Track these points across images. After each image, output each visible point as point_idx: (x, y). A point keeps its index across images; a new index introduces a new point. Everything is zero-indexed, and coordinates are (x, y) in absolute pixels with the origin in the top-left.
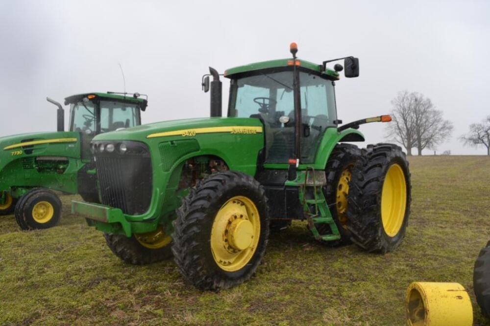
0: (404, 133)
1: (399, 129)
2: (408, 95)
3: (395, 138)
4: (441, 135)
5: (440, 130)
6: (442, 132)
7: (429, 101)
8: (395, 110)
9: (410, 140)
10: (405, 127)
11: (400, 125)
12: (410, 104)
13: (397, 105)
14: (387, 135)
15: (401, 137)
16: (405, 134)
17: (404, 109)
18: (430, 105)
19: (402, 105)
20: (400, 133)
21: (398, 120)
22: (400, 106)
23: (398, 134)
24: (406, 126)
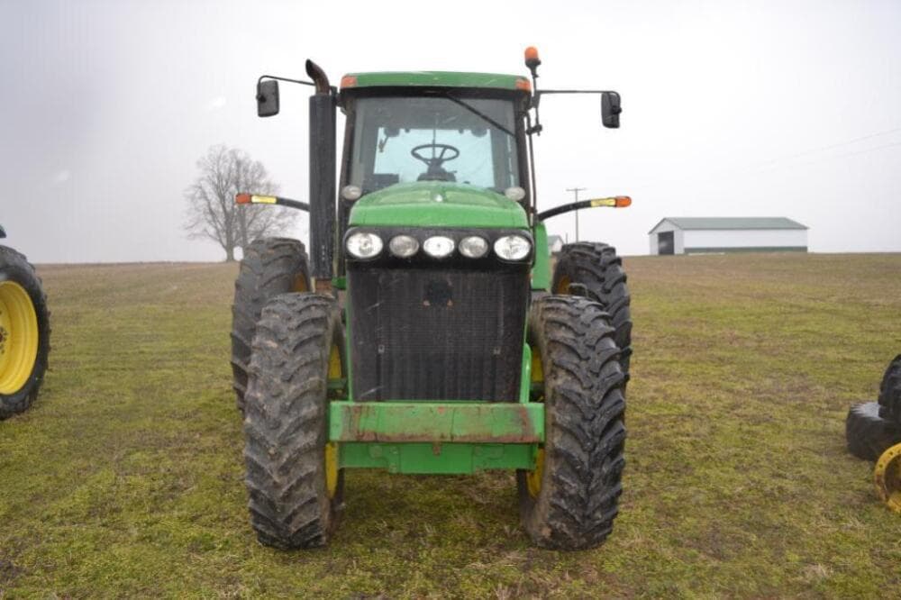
0: (222, 220)
1: (212, 212)
2: (226, 152)
3: (205, 230)
4: (279, 225)
5: (278, 217)
6: (280, 221)
7: (259, 165)
8: (202, 179)
9: (231, 233)
10: (221, 210)
11: (213, 207)
12: (230, 170)
13: (206, 169)
14: (190, 225)
15: (216, 227)
16: (222, 223)
17: (219, 177)
18: (262, 174)
19: (216, 169)
20: (214, 221)
21: (209, 198)
22: (213, 170)
23: (209, 222)
24: (224, 207)
